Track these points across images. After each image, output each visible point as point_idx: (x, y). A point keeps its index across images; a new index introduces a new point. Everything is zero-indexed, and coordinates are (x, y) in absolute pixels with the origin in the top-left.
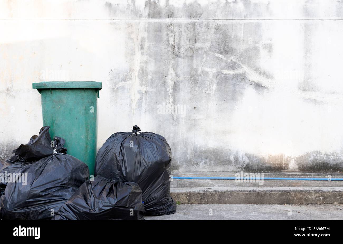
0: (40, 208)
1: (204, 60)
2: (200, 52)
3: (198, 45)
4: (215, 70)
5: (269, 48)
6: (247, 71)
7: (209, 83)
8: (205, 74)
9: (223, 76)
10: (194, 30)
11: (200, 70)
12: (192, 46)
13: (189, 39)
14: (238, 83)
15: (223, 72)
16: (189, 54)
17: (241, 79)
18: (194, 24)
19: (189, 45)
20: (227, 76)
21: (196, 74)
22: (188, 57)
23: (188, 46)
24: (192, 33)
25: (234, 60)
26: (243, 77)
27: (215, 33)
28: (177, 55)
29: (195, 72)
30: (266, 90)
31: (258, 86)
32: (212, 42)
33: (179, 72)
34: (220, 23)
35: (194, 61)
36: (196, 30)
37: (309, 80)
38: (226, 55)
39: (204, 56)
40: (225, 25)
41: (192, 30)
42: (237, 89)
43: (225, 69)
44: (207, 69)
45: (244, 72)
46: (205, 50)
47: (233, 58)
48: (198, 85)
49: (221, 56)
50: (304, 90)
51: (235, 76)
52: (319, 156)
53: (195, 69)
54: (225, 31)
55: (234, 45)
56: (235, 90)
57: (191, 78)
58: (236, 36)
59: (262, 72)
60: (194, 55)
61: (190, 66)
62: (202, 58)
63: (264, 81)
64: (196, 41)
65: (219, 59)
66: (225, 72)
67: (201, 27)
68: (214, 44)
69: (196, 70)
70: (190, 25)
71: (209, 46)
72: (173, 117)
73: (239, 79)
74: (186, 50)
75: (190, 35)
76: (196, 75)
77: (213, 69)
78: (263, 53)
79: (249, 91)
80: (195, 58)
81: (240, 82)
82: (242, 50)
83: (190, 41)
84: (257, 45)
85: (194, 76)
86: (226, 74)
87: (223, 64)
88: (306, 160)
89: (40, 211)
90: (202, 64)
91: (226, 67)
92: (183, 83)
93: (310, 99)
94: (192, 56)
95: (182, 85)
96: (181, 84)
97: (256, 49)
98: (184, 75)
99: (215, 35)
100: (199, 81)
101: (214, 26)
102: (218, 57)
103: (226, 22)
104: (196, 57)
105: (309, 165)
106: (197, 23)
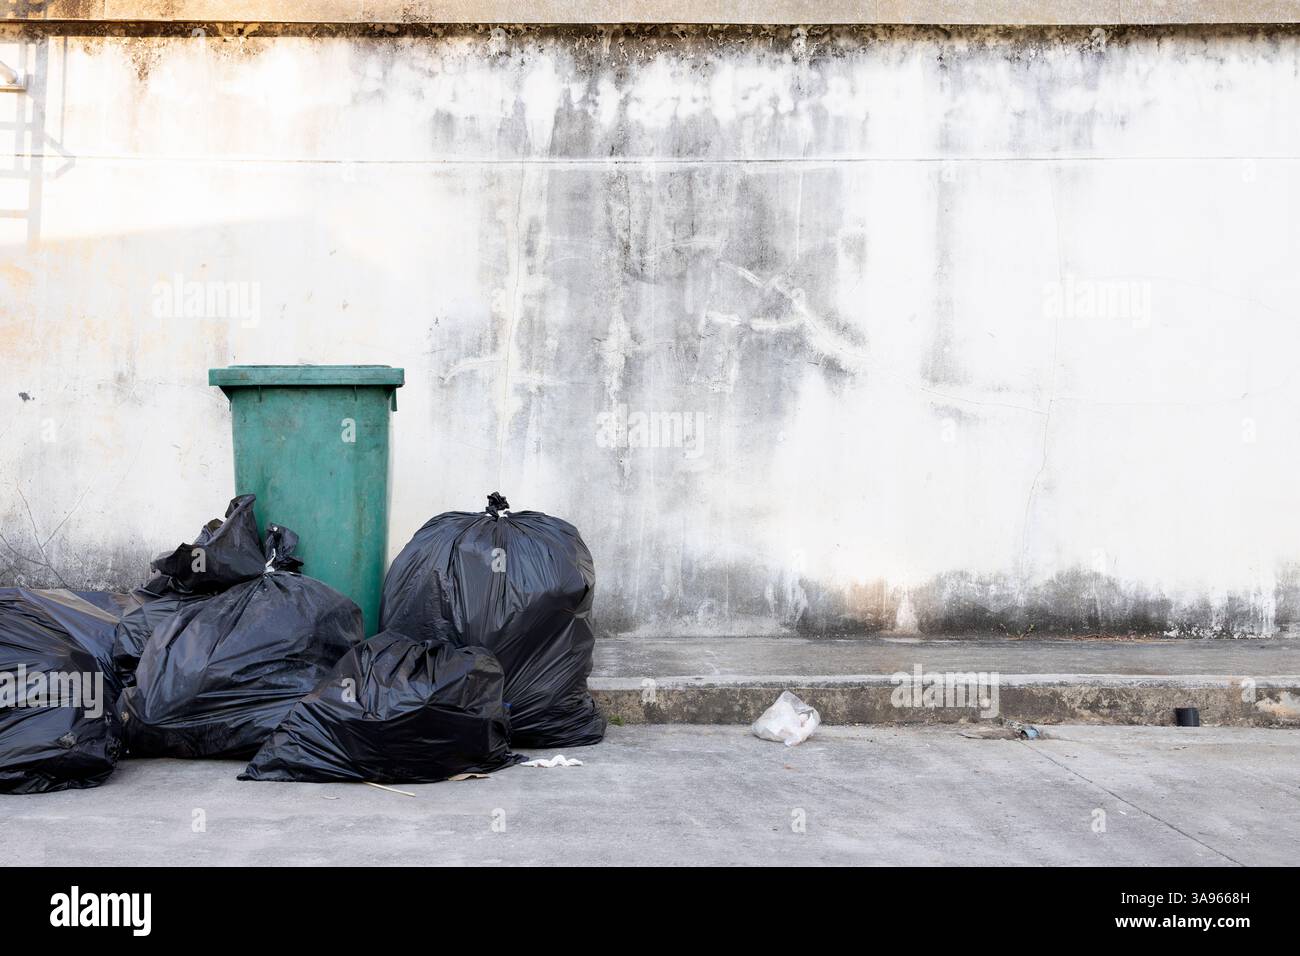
0: (232, 719)
1: (713, 289)
2: (704, 262)
3: (700, 241)
4: (734, 321)
5: (858, 248)
6: (808, 323)
7: (721, 360)
8: (714, 330)
9: (753, 337)
10: (690, 193)
11: (703, 322)
12: (683, 245)
13: (672, 222)
14: (786, 360)
15: (754, 327)
16: (673, 269)
17: (795, 347)
18: (689, 176)
19: (673, 240)
20: (763, 336)
21: (692, 333)
22: (668, 278)
23: (670, 245)
24: (684, 205)
25: (779, 288)
26: (798, 340)
27: (739, 203)
28: (636, 274)
29: (691, 325)
30: (848, 380)
31: (832, 368)
32: (731, 232)
33: (641, 328)
34: (750, 170)
35: (689, 292)
36: (696, 195)
37: (947, 350)
38: (764, 273)
39: (713, 275)
40: (760, 178)
41: (683, 195)
42: (784, 379)
43: (759, 317)
44: (719, 318)
45: (802, 326)
46: (716, 257)
47: (776, 282)
48: (698, 366)
49: (750, 276)
50: (935, 380)
51: (781, 338)
52: (965, 587)
53: (692, 316)
54: (761, 198)
55: (778, 242)
56: (780, 382)
57: (678, 344)
58: (785, 213)
59: (842, 324)
60: (689, 274)
61: (676, 307)
62: (708, 281)
63: (847, 355)
64: (693, 229)
65: (747, 285)
66: (759, 324)
67: (706, 184)
68: (735, 237)
69: (693, 320)
70: (676, 179)
71: (724, 245)
72: (619, 466)
73: (790, 348)
74: (664, 257)
75: (677, 209)
76: (694, 336)
77: (732, 317)
78: (844, 263)
79: (812, 382)
80: (689, 282)
81: (793, 357)
82: (798, 257)
83: (678, 229)
84: (831, 240)
85: (685, 337)
86: (761, 333)
87: (755, 302)
88: (935, 598)
89: (232, 726)
90: (708, 302)
91: (760, 311)
92: (653, 359)
93: (946, 408)
94: (681, 277)
95: (649, 366)
96: (646, 364)
97: (828, 252)
98: (656, 336)
99: (738, 209)
100: (699, 356)
101: (736, 180)
102: (744, 280)
103: (764, 169)
104: (695, 278)
105: (942, 616)
106: (697, 173)
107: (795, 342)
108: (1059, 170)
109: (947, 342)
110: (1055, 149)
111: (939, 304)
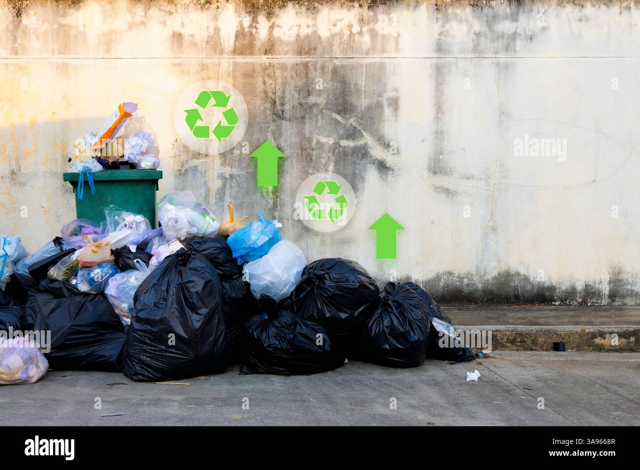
1: (320, 123)
2: (315, 110)
3: (312, 99)
4: (331, 141)
5: (395, 103)
6: (369, 142)
7: (324, 161)
8: (320, 145)
9: (341, 150)
10: (307, 74)
11: (315, 141)
12: (303, 101)
13: (298, 89)
14: (358, 162)
15: (341, 144)
16: (299, 114)
17: (363, 155)
18: (306, 65)
19: (299, 99)
20: (346, 149)
21: (309, 147)
22: (296, 119)
23: (297, 101)
24: (304, 80)
25: (354, 124)
26: (364, 152)
27: (332, 80)
28: (279, 116)
29: (308, 143)
30: (391, 172)
31: (382, 166)
32: (328, 95)
33: (283, 144)
34: (337, 63)
35: (307, 125)
36: (310, 75)
37: (441, 157)
38: (346, 116)
39: (320, 117)
40: (343, 66)
41: (303, 75)
42: (358, 172)
43: (343, 139)
44: (323, 140)
45: (366, 144)
46: (321, 107)
47: (352, 121)
48: (313, 165)
49: (338, 117)
50: (435, 173)
51: (356, 150)
52: (452, 280)
53: (308, 138)
54: (343, 77)
55: (353, 100)
56: (355, 173)
57: (302, 152)
58: (356, 85)
59: (387, 143)
60: (307, 116)
61: (301, 134)
62: (317, 120)
63: (390, 160)
64: (309, 93)
65: (337, 122)
66: (344, 143)
67: (315, 70)
68: (331, 97)
69: (310, 140)
70: (299, 67)
71: (325, 101)
72: (273, 216)
73: (360, 155)
74: (294, 107)
75: (300, 83)
76: (310, 149)
77: (330, 139)
78: (388, 112)
79: (372, 174)
80: (307, 120)
81: (361, 160)
82: (363, 108)
83: (301, 93)
84: (381, 99)
85: (306, 149)
86: (345, 147)
87: (342, 131)
88: (436, 285)
90: (317, 131)
91: (344, 136)
92: (289, 161)
93: (441, 187)
94: (303, 118)
95: (287, 164)
96: (285, 163)
97: (379, 106)
98: (291, 149)
99: (332, 82)
100: (313, 159)
101: (331, 68)
102: (336, 120)
103: (345, 62)
104: (310, 118)
105: (440, 294)
106: (311, 64)
107: (362, 152)
108: (498, 63)
109: (441, 153)
110: (496, 53)
111: (437, 133)
